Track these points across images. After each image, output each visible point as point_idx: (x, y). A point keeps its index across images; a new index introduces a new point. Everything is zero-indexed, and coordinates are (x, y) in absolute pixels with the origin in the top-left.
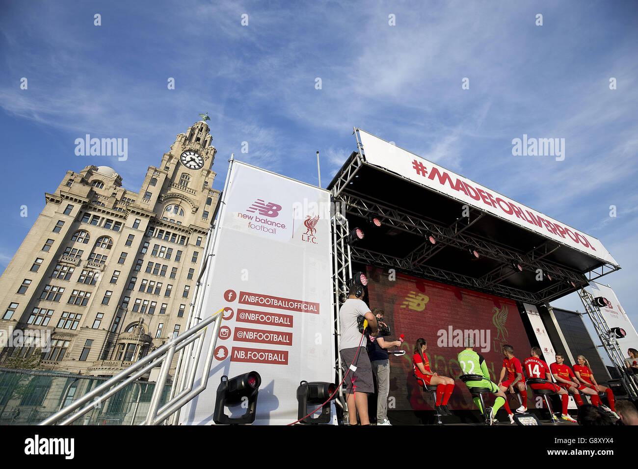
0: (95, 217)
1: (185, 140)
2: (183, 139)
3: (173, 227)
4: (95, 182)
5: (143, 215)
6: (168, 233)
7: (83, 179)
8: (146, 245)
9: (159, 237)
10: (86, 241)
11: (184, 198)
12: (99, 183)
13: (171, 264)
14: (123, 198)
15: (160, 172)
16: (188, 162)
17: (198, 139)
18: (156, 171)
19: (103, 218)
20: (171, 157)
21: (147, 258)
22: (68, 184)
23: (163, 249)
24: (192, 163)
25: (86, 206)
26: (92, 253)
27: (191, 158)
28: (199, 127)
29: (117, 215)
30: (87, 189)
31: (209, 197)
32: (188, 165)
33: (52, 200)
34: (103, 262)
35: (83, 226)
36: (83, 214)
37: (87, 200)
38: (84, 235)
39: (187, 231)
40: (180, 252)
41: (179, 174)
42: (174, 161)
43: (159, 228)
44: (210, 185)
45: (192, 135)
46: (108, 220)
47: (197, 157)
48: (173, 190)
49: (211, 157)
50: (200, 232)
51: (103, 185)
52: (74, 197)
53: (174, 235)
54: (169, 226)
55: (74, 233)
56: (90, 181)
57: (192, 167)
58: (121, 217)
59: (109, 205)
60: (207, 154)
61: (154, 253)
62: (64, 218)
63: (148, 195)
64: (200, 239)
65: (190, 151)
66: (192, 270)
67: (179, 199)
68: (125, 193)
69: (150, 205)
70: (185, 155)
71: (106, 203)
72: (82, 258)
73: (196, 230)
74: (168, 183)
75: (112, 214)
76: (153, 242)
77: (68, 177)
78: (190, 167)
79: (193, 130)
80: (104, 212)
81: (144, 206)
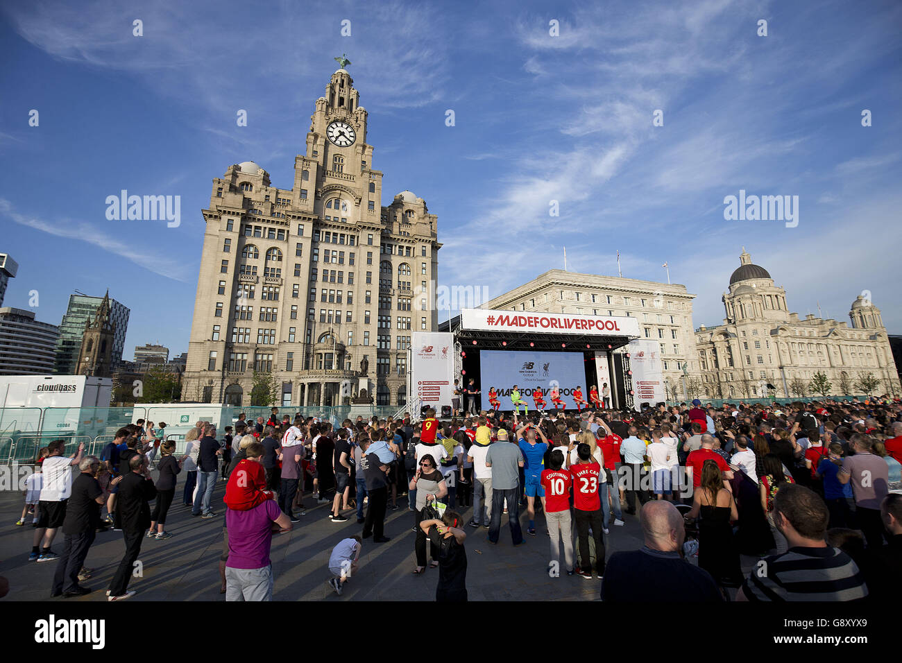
0: (256, 227)
1: (327, 106)
2: (324, 106)
3: (338, 227)
4: (243, 184)
5: (304, 218)
6: (335, 234)
7: (230, 185)
8: (316, 251)
9: (327, 241)
10: (256, 256)
11: (343, 189)
12: (247, 185)
13: (346, 269)
14: (277, 199)
15: (310, 161)
16: (337, 138)
17: (341, 101)
18: (304, 160)
19: (265, 228)
20: (316, 136)
21: (321, 266)
22: (219, 195)
23: (335, 254)
24: (342, 138)
25: (245, 218)
26: (266, 268)
27: (340, 131)
28: (339, 82)
29: (278, 222)
30: (239, 198)
31: (371, 182)
32: (338, 142)
33: (211, 216)
34: (278, 276)
35: (249, 241)
36: (244, 226)
37: (244, 212)
38: (252, 249)
39: (355, 229)
40: (352, 254)
41: (330, 157)
42: (320, 141)
43: (325, 230)
44: (369, 165)
45: (332, 96)
46: (270, 229)
47: (347, 128)
48: (329, 181)
49: (362, 124)
50: (369, 228)
51: (251, 186)
52: (232, 210)
53: (342, 235)
54: (334, 226)
55: (243, 250)
56: (237, 185)
57: (343, 144)
58: (282, 223)
59: (265, 210)
60: (357, 121)
61: (326, 259)
62: (229, 235)
63: (304, 193)
64: (371, 237)
65: (336, 121)
66: (369, 273)
67: (337, 191)
68: (277, 193)
69: (309, 205)
70: (331, 129)
71: (263, 210)
72: (258, 274)
73: (364, 227)
74: (322, 172)
75: (273, 222)
76: (322, 247)
77: (216, 186)
78: (340, 146)
79: (332, 88)
80: (264, 220)
81: (302, 208)
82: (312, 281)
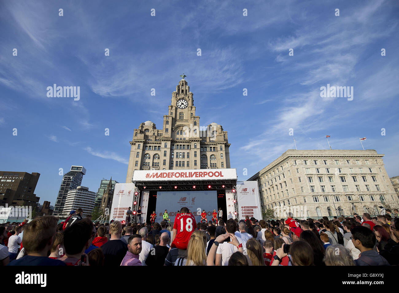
0: (150, 146)
1: (176, 94)
2: (175, 94)
3: (182, 142)
4: (145, 130)
5: (167, 140)
6: (181, 145)
7: (140, 130)
8: (173, 154)
9: (177, 149)
10: (149, 158)
11: (183, 126)
12: (147, 130)
13: (186, 160)
14: (158, 134)
15: (169, 117)
16: (181, 106)
17: (183, 91)
18: (167, 117)
19: (153, 146)
20: (172, 107)
21: (175, 160)
22: (136, 135)
23: (181, 154)
24: (183, 106)
25: (145, 143)
26: (153, 163)
27: (181, 103)
28: (182, 84)
29: (158, 143)
30: (143, 135)
31: (195, 121)
32: (181, 107)
33: (133, 144)
34: (158, 165)
35: (146, 152)
36: (145, 146)
37: (144, 141)
38: (148, 155)
39: (189, 142)
40: (188, 153)
41: (178, 114)
42: (174, 108)
43: (176, 144)
44: (194, 115)
45: (179, 90)
46: (155, 146)
47: (184, 101)
48: (178, 123)
49: (191, 98)
50: (194, 141)
51: (149, 130)
52: (139, 141)
53: (184, 145)
54: (180, 142)
55: (144, 156)
56: (143, 131)
57: (183, 108)
58: (159, 143)
59: (153, 139)
60: (188, 98)
61: (177, 156)
62: (138, 150)
63: (167, 130)
64: (196, 144)
65: (180, 99)
66: (195, 161)
67: (181, 127)
68: (158, 131)
69: (169, 135)
70: (178, 103)
71: (152, 139)
72: (150, 166)
73: (192, 141)
74: (174, 120)
75: (156, 143)
76: (175, 151)
77: (135, 132)
78: (182, 109)
79: (179, 87)
80: (152, 143)
81: (166, 136)
82: (171, 166)
